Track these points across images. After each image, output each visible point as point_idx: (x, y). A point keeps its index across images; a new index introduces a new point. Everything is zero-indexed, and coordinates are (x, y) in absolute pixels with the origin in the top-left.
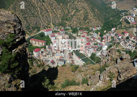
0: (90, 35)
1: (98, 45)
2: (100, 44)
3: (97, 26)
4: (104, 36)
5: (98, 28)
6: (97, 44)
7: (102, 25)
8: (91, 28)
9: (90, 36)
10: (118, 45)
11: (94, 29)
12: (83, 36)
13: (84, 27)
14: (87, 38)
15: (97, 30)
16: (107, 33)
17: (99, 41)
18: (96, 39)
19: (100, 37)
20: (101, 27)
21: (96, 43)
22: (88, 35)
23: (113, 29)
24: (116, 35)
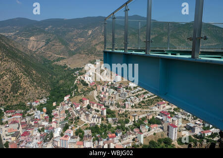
0: (29, 115)
1: (45, 131)
2: (47, 128)
3: (40, 97)
4: (54, 112)
5: (42, 101)
6: (43, 130)
7: (48, 94)
8: (29, 103)
9: (28, 119)
10: (78, 121)
11: (34, 104)
12: (14, 122)
13: (15, 103)
14: (23, 124)
15: (41, 104)
16: (59, 105)
17: (46, 124)
18: (39, 122)
19: (47, 115)
20: (47, 98)
21: (40, 128)
22: (24, 117)
23: (66, 98)
24: (72, 106)
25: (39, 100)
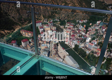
1: (82, 37)
5: (85, 21)
7: (89, 18)
9: (76, 29)
10: (102, 37)
11: (80, 22)
12: (69, 29)
13: (72, 19)
14: (73, 30)
16: (93, 25)
17: (83, 34)
18: (81, 32)
19: (85, 29)
22: (74, 27)
23: (98, 22)
24: (100, 28)
25: (83, 20)
